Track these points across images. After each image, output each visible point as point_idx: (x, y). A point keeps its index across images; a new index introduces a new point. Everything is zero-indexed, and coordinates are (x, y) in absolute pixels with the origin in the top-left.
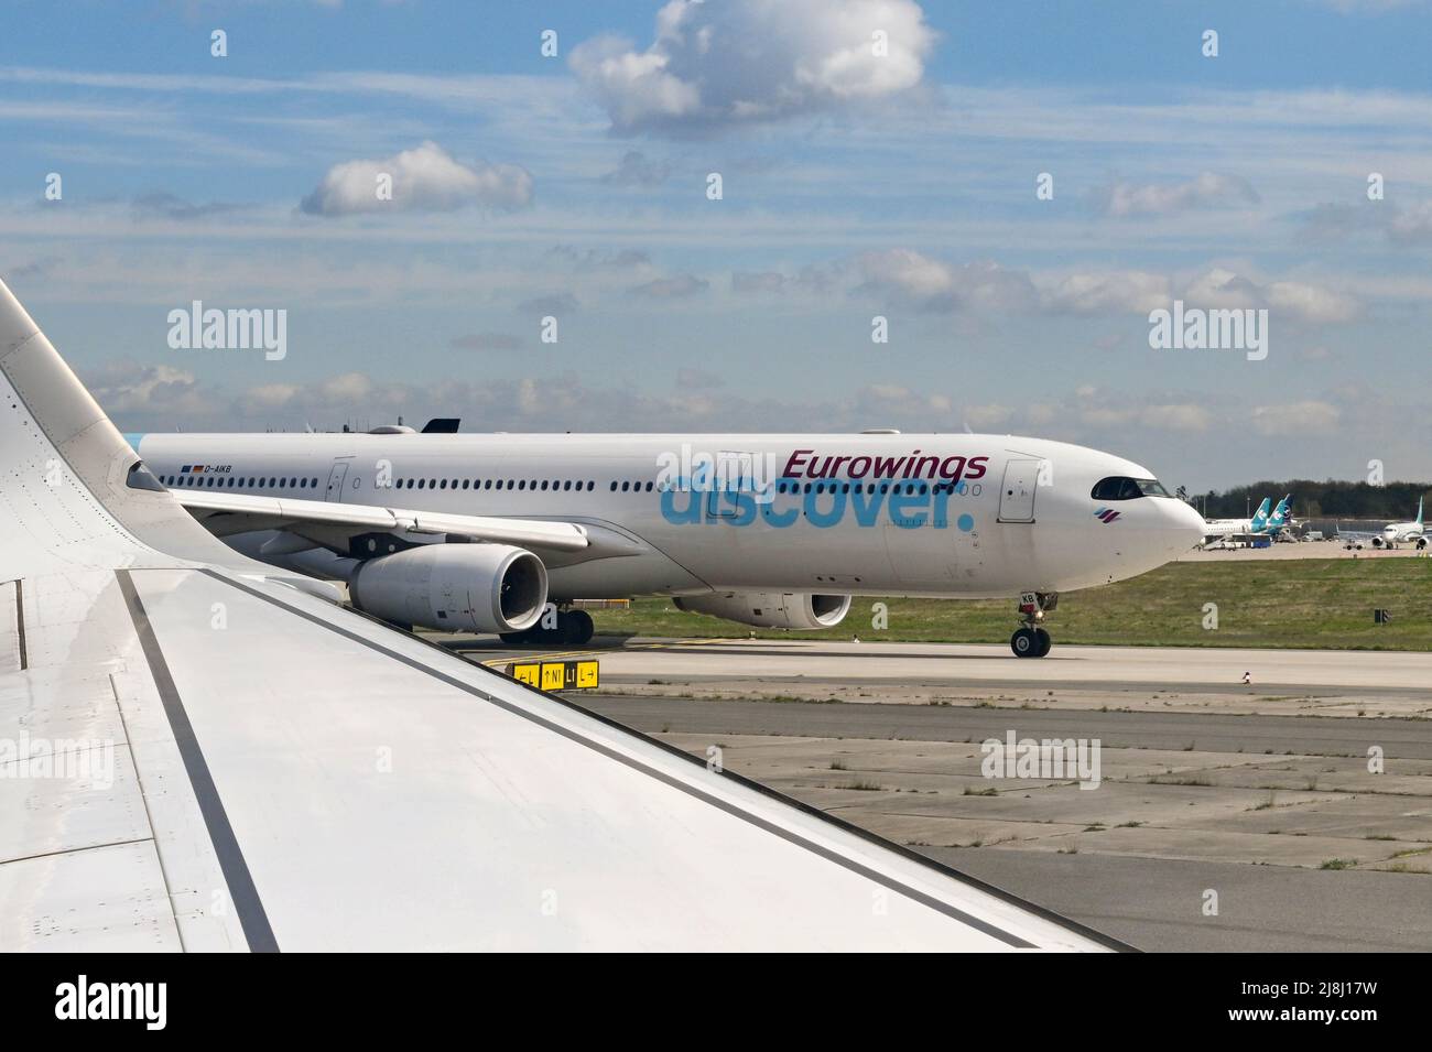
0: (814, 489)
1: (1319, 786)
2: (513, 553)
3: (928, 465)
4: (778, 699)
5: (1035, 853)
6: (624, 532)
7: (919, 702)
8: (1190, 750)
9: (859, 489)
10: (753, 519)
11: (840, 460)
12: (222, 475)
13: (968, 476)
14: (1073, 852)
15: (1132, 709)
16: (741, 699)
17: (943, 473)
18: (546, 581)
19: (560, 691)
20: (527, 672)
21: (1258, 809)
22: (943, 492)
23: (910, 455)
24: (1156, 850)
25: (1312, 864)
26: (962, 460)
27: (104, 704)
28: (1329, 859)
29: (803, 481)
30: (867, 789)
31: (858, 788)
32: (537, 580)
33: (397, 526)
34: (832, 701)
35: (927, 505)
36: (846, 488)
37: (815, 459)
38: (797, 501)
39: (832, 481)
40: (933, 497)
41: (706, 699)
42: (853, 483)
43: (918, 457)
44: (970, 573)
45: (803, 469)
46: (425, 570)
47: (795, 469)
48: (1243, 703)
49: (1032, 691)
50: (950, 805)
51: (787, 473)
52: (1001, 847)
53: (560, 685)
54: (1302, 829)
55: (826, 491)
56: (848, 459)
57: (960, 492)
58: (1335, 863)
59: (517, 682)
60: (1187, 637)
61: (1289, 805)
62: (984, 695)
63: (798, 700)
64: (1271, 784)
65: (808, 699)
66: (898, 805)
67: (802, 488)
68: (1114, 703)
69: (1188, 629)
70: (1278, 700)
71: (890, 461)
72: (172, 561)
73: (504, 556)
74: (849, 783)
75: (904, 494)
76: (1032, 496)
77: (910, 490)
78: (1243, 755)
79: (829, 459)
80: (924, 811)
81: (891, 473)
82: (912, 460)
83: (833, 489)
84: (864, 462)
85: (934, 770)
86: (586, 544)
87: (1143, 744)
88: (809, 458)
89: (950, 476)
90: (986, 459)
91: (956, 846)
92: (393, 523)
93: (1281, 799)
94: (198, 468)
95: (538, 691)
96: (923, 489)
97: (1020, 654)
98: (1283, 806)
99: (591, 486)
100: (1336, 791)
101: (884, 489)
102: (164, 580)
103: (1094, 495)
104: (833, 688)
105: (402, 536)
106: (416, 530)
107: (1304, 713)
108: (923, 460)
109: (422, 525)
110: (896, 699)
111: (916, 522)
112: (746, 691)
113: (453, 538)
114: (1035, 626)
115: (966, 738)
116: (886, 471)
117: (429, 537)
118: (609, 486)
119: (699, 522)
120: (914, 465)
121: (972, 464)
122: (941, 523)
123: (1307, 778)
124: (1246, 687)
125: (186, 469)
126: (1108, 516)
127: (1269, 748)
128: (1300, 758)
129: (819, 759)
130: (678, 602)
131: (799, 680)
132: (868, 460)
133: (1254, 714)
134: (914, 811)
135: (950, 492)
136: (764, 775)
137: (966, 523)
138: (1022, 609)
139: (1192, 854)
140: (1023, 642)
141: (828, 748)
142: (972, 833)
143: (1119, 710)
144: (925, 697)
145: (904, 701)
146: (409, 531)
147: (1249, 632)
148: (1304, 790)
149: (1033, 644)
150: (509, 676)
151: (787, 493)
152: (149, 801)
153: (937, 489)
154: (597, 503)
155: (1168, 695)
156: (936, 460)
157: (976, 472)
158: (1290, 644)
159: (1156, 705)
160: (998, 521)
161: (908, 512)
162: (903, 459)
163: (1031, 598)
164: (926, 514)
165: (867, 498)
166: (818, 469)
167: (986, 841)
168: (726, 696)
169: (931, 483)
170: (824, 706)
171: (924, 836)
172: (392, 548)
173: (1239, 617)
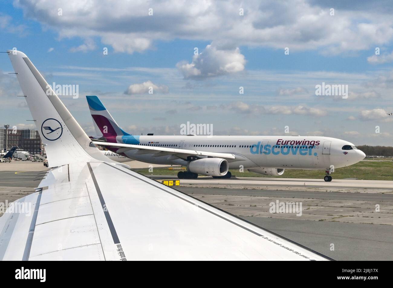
0: (283, 147)
1: (318, 205)
2: (222, 160)
3: (307, 143)
4: (214, 188)
5: (264, 218)
6: (242, 156)
7: (241, 188)
8: (294, 198)
9: (293, 147)
10: (270, 153)
11: (288, 141)
12: (157, 144)
13: (316, 145)
14: (271, 217)
15: (283, 190)
16: (207, 188)
17: (311, 144)
18: (228, 165)
19: (172, 186)
20: (166, 182)
21: (307, 209)
22: (311, 148)
23: (303, 140)
24: (287, 217)
25: (317, 220)
26: (314, 142)
27: (84, 188)
28: (320, 219)
29: (281, 145)
30: (231, 205)
31: (230, 205)
32: (226, 165)
33: (197, 154)
34: (225, 188)
35: (307, 150)
36: (290, 147)
37: (283, 141)
38: (280, 150)
39: (287, 145)
40: (308, 149)
41: (200, 188)
42: (291, 146)
43: (305, 141)
44: (316, 164)
45: (281, 143)
46: (204, 163)
47: (279, 143)
48: (304, 189)
49: (263, 186)
50: (247, 208)
51: (277, 144)
52: (257, 216)
53: (172, 185)
54: (315, 213)
55: (286, 148)
56: (290, 141)
57: (314, 148)
58: (321, 220)
59: (164, 184)
60: (293, 176)
61: (313, 209)
62: (254, 187)
63: (218, 188)
64: (309, 204)
65: (220, 188)
66: (238, 208)
67: (280, 147)
68: (279, 189)
69: (293, 175)
70: (310, 188)
71: (299, 141)
72: (98, 161)
73: (220, 161)
74: (228, 204)
75: (302, 148)
76: (330, 149)
77: (304, 148)
78: (304, 199)
79: (286, 141)
80: (242, 209)
81: (300, 144)
82: (304, 141)
83: (287, 147)
84: (293, 142)
85: (244, 202)
86: (234, 158)
87: (285, 197)
88: (282, 141)
89: (312, 145)
90: (319, 141)
91: (248, 216)
92: (196, 154)
93: (311, 207)
94: (152, 142)
95: (168, 186)
96: (306, 147)
97: (326, 181)
98: (311, 209)
99: (235, 146)
100: (322, 206)
101: (298, 147)
102: (96, 165)
103: (342, 149)
104: (225, 186)
105: (198, 156)
106: (201, 155)
107: (316, 191)
108: (306, 141)
109: (202, 154)
110: (237, 188)
111: (305, 154)
112: (208, 186)
113: (209, 157)
114: (329, 175)
115: (250, 195)
116: (298, 143)
117: (204, 156)
118: (239, 146)
119: (258, 154)
120: (304, 142)
121: (316, 142)
122: (310, 154)
123: (316, 204)
124: (305, 186)
125: (149, 143)
126: (346, 153)
127: (309, 198)
128: (315, 199)
129: (222, 199)
130: (248, 170)
131: (218, 184)
132: (294, 141)
133: (306, 191)
134: (241, 210)
135: (312, 148)
136: (211, 202)
137: (316, 154)
138: (326, 172)
139: (294, 218)
140: (327, 179)
141: (224, 197)
142: (251, 214)
143: (280, 190)
144: (243, 187)
145: (239, 188)
146: (200, 155)
147: (305, 175)
148: (316, 206)
149: (328, 179)
150: (162, 183)
151: (277, 148)
152: (93, 207)
153: (309, 147)
154: (237, 150)
155: (289, 187)
156: (309, 141)
157: (318, 144)
158: (313, 178)
159: (287, 189)
160: (322, 154)
161: (303, 152)
162: (302, 141)
163: (328, 170)
164: (307, 152)
165: (294, 149)
166: (284, 143)
167: (254, 215)
168: (205, 187)
169: (308, 146)
170: (223, 189)
171: (242, 214)
172: (196, 159)
173: (303, 172)
